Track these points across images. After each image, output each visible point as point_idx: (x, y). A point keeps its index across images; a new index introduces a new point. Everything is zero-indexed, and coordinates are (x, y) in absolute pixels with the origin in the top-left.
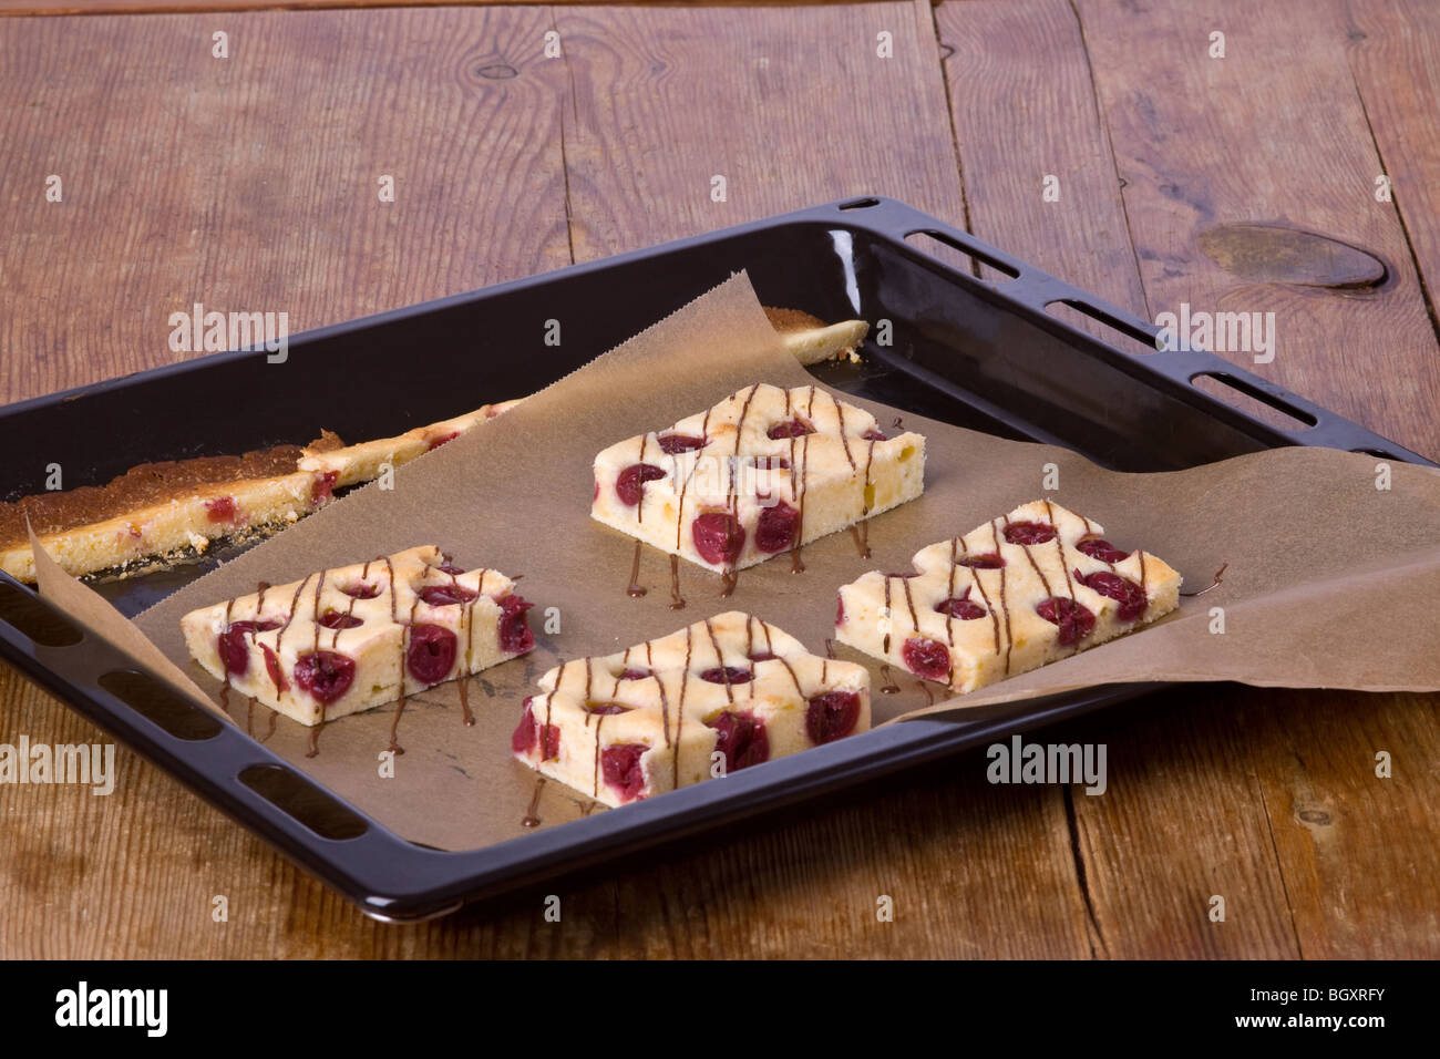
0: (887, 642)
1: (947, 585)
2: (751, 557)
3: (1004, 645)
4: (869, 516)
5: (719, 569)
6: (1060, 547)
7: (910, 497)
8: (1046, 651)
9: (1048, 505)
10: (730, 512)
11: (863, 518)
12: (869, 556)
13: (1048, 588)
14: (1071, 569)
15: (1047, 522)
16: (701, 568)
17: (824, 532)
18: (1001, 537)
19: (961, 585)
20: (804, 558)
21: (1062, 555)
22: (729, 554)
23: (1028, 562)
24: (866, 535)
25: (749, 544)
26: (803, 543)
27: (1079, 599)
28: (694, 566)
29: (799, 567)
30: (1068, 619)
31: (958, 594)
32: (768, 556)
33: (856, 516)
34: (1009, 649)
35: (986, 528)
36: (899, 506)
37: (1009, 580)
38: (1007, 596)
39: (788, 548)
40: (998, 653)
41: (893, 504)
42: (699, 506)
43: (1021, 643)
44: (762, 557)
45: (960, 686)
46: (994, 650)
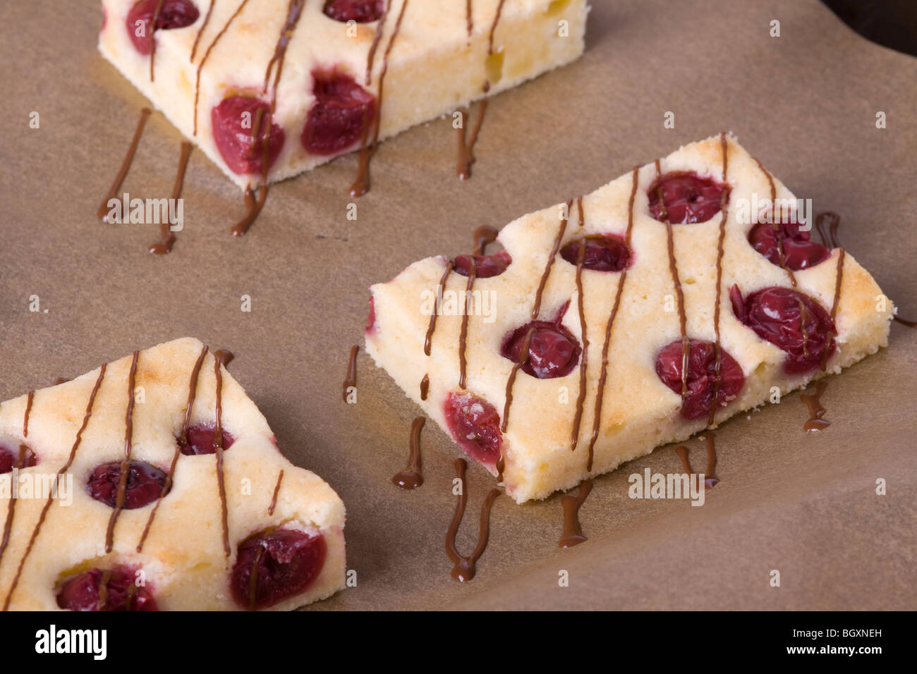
0: (425, 387)
1: (532, 298)
2: (293, 162)
3: (586, 434)
4: (489, 94)
5: (242, 182)
6: (723, 236)
7: (561, 62)
8: (658, 432)
9: (725, 146)
10: (267, 99)
11: (482, 95)
12: (468, 174)
13: (683, 320)
14: (728, 282)
15: (718, 178)
16: (219, 173)
17: (417, 120)
18: (642, 200)
19: (553, 299)
20: (376, 167)
21: (721, 253)
22: (258, 163)
23: (667, 261)
24: (478, 129)
25: (292, 147)
26: (381, 137)
27: (725, 344)
28: (211, 166)
29: (363, 184)
30: (697, 386)
31: (546, 315)
32: (321, 160)
33: (471, 93)
34: (594, 441)
35: (623, 184)
36: (543, 76)
37: (627, 299)
38: (617, 332)
39: (357, 146)
40: (574, 447)
41: (533, 73)
42: (223, 86)
43: (615, 428)
44: (312, 162)
45: (513, 487)
46: (567, 443)
